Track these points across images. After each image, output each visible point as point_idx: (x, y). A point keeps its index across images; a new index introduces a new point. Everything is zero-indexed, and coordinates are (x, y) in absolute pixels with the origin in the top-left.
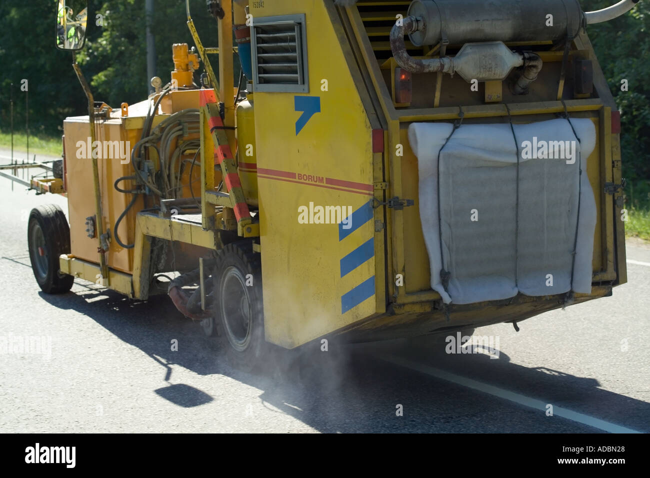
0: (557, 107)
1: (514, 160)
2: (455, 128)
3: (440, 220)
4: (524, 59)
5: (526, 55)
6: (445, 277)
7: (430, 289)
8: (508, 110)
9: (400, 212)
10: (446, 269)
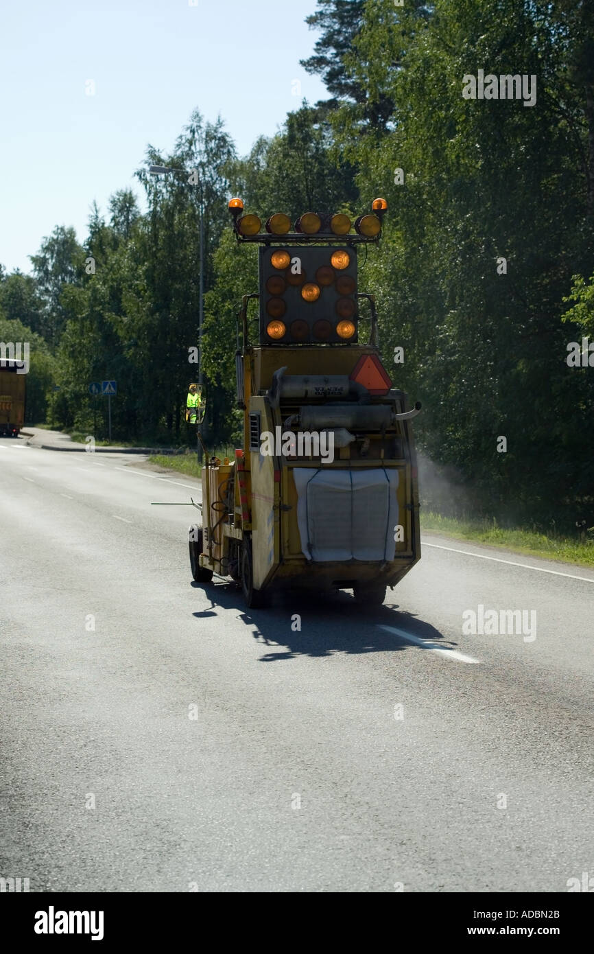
0: (379, 463)
1: (350, 489)
2: (318, 471)
3: (307, 517)
4: (356, 437)
5: (357, 436)
6: (310, 547)
7: (302, 553)
8: (350, 464)
9: (286, 512)
10: (311, 543)
